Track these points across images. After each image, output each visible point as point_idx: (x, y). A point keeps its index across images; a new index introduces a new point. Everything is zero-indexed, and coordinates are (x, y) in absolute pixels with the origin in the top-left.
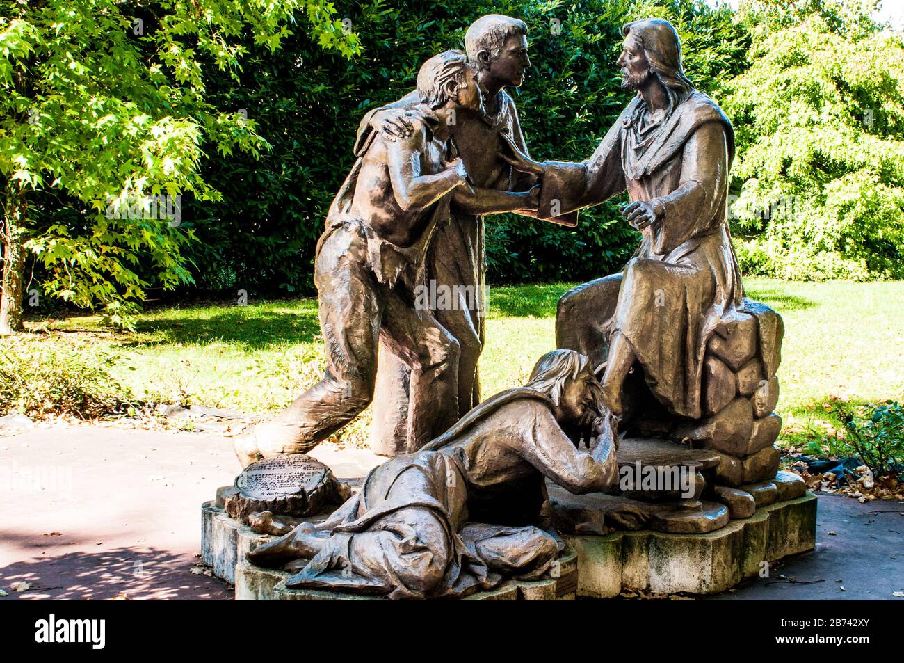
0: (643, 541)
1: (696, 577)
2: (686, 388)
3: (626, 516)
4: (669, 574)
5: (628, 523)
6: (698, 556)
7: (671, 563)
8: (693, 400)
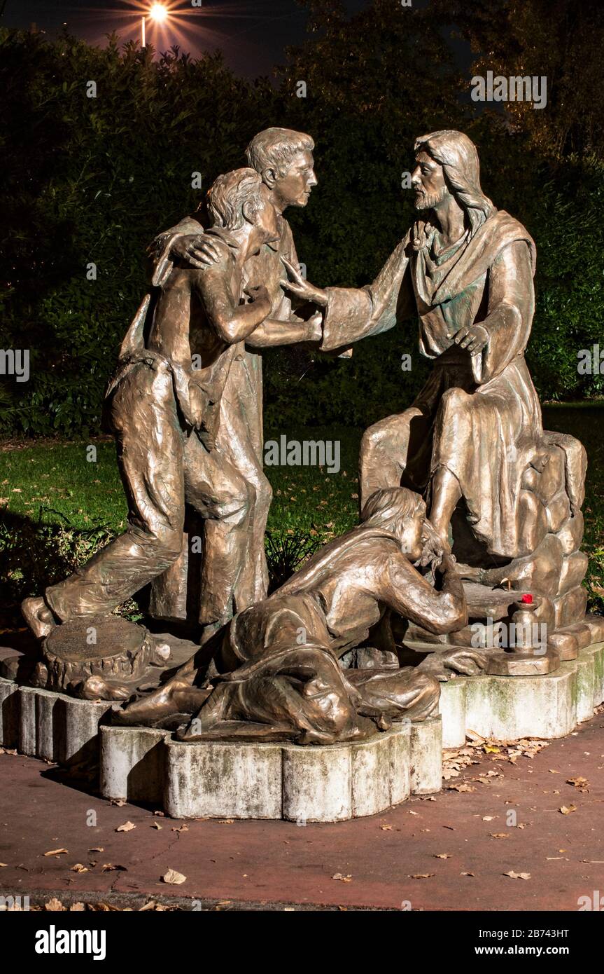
0: (485, 686)
1: (542, 721)
2: (503, 524)
3: (463, 661)
4: (514, 719)
5: (466, 668)
6: (544, 697)
7: (517, 708)
8: (511, 538)
